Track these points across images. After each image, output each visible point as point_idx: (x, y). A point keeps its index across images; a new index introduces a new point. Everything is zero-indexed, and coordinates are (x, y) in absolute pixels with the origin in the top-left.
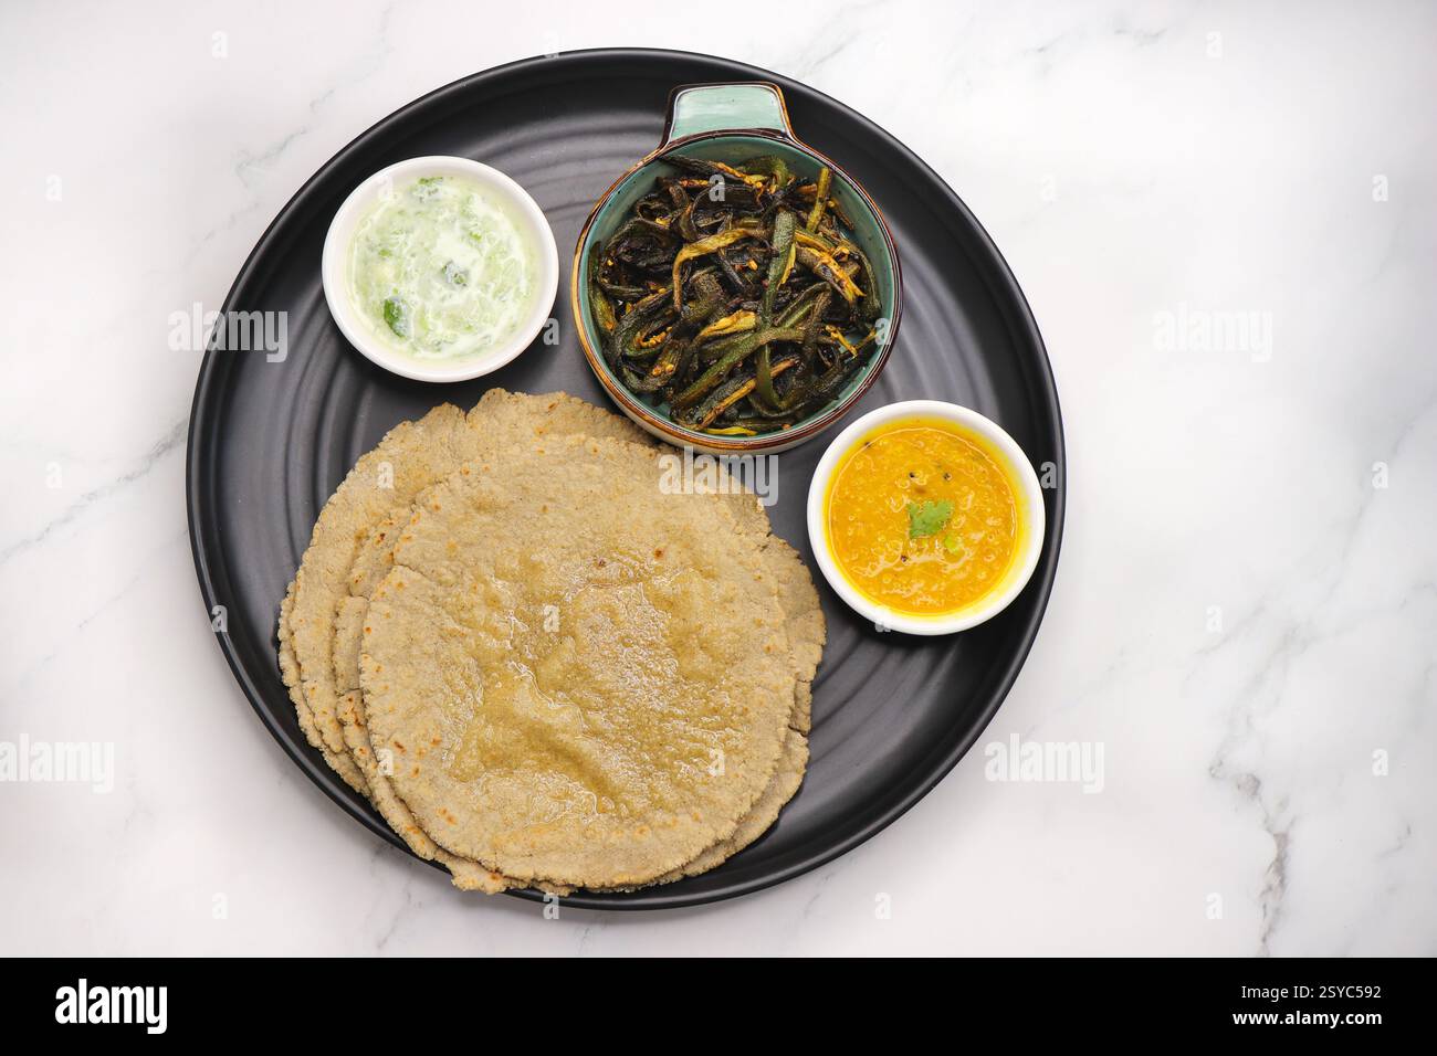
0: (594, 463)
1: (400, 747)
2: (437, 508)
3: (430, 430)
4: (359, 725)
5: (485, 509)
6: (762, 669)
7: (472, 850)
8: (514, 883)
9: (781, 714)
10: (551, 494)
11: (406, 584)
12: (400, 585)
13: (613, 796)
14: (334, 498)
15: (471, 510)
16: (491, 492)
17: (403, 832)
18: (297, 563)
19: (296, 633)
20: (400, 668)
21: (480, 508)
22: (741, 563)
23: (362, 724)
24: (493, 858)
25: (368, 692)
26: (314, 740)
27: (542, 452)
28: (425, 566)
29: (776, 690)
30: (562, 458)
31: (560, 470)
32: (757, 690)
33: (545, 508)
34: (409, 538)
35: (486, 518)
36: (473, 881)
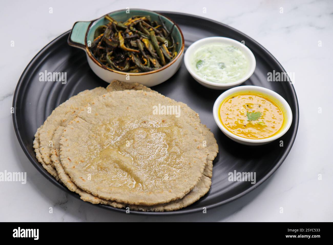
0: (145, 98)
1: (69, 159)
2: (93, 103)
3: (94, 92)
4: (57, 155)
5: (109, 106)
6: (196, 153)
7: (89, 189)
8: (103, 201)
9: (202, 165)
10: (131, 105)
11: (80, 122)
12: (78, 122)
13: (142, 183)
14: (61, 105)
15: (105, 106)
16: (111, 102)
17: (66, 182)
18: (44, 119)
19: (41, 135)
20: (73, 143)
21: (107, 106)
22: (190, 125)
23: (58, 155)
24: (97, 192)
26: (40, 160)
27: (129, 93)
28: (87, 119)
29: (200, 159)
30: (135, 96)
31: (134, 99)
32: (194, 159)
33: (128, 108)
34: (83, 110)
35: (109, 109)
36: (88, 198)
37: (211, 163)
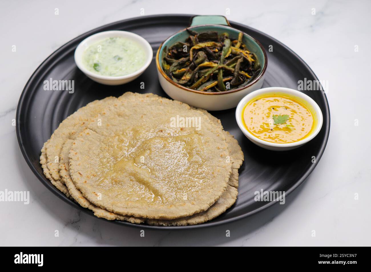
0: (160, 105)
1: (80, 174)
2: (104, 113)
3: (105, 101)
4: (66, 170)
5: (121, 116)
6: (220, 161)
7: (104, 204)
8: (119, 217)
9: (227, 174)
10: (145, 113)
11: (90, 134)
12: (88, 133)
13: (161, 196)
14: (69, 117)
15: (117, 116)
16: (124, 111)
17: (77, 198)
18: (51, 132)
19: (48, 150)
20: (84, 156)
21: (119, 115)
22: (212, 132)
23: (68, 170)
24: (112, 207)
25: (71, 159)
26: (48, 176)
27: (143, 101)
28: (98, 130)
29: (225, 167)
30: (149, 103)
31: (149, 107)
32: (219, 168)
33: (142, 117)
34: (93, 121)
35: (121, 119)
36: (103, 214)
37: (236, 172)
